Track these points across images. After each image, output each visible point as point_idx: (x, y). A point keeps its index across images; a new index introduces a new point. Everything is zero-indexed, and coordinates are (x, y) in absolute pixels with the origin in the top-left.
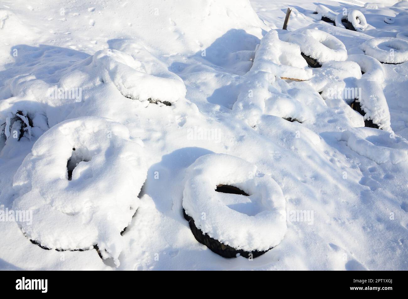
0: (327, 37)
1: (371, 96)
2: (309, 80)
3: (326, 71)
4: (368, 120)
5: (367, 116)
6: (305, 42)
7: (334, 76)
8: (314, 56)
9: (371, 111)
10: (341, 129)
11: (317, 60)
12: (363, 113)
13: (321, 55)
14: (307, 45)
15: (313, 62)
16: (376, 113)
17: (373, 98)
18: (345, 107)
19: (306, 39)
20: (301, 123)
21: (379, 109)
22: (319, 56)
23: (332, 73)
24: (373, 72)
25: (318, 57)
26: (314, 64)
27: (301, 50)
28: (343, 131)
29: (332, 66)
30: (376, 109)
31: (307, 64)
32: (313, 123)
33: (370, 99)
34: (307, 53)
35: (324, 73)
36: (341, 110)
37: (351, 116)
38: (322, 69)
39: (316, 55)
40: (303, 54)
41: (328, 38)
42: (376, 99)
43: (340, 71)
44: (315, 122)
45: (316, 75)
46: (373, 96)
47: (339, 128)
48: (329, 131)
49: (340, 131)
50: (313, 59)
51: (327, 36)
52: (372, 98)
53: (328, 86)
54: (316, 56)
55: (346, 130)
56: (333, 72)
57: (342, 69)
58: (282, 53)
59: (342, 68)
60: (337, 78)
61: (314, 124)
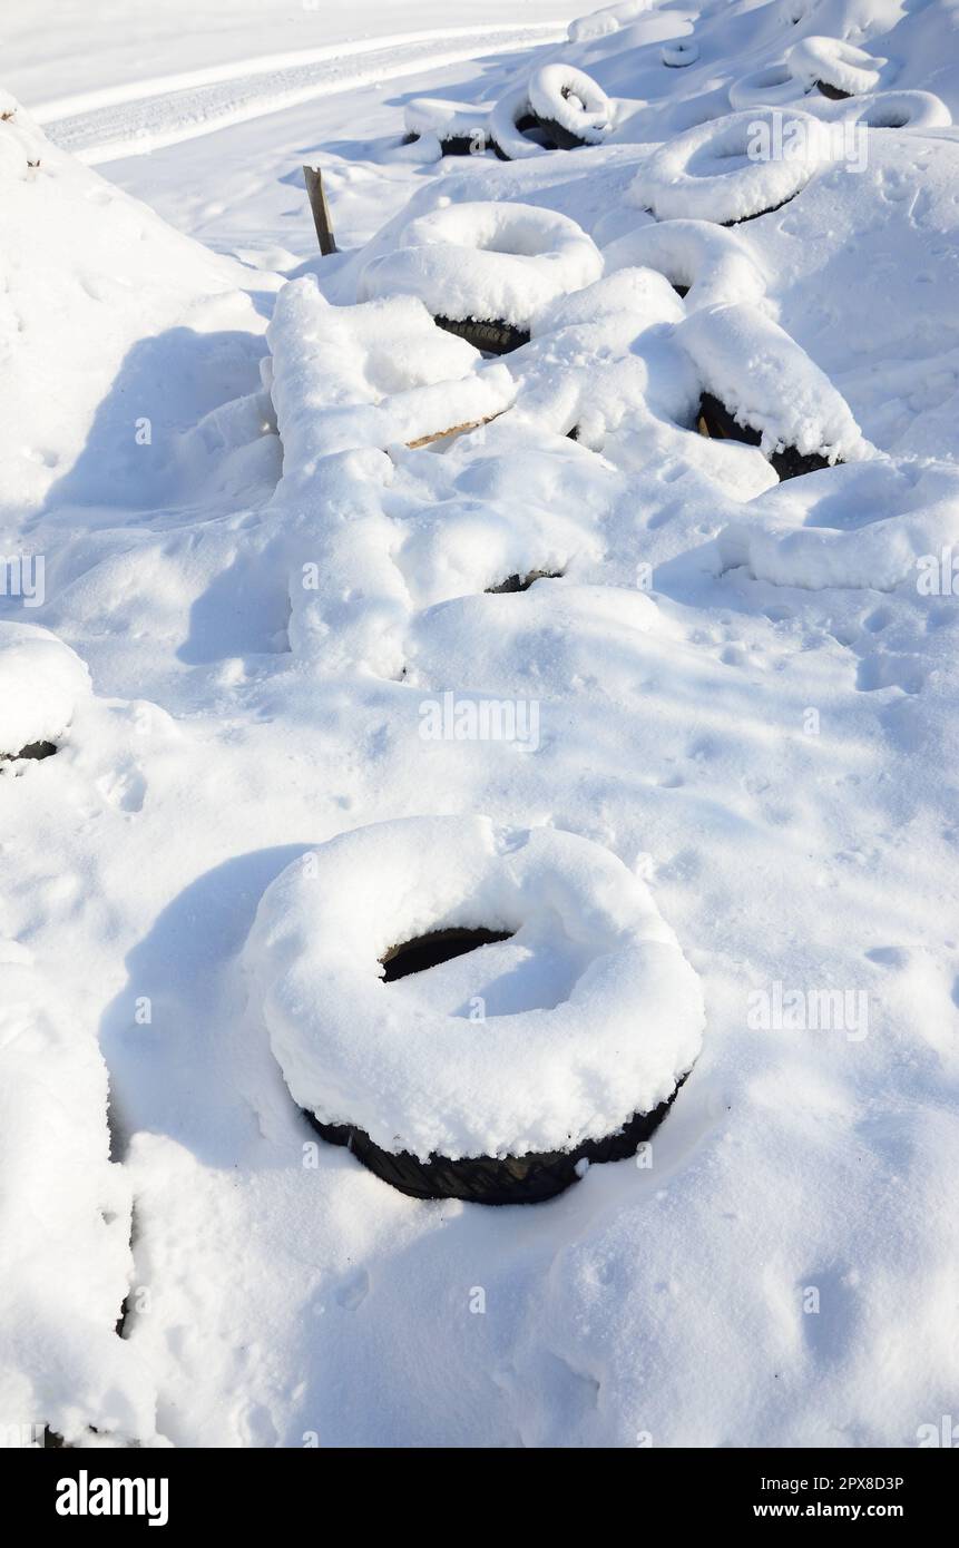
0: (496, 219)
1: (751, 365)
2: (510, 407)
3: (553, 346)
4: (781, 452)
5: (772, 442)
6: (430, 273)
7: (591, 351)
8: (485, 311)
9: (775, 416)
10: (706, 530)
11: (502, 320)
12: (751, 437)
13: (510, 297)
14: (442, 282)
15: (493, 335)
16: (795, 415)
17: (759, 365)
18: (681, 443)
19: (427, 261)
20: (559, 575)
21: (800, 396)
22: (504, 302)
23: (577, 342)
24: (715, 273)
25: (503, 308)
26: (500, 338)
27: (429, 311)
28: (715, 534)
29: (564, 317)
30: (786, 401)
31: (475, 353)
32: (600, 557)
33: (751, 374)
34: (455, 313)
35: (551, 358)
36: (671, 462)
37: (717, 468)
38: (537, 347)
39: (491, 303)
40: (442, 322)
41: (500, 219)
42: (770, 366)
43: (601, 325)
44: (606, 551)
45: (526, 377)
46: (757, 360)
47: (696, 530)
48: (669, 559)
49: (707, 539)
50: (486, 323)
51: (497, 213)
52: (755, 369)
53: (587, 398)
54: (493, 310)
55: (726, 525)
56: (578, 338)
57: (608, 313)
58: (366, 354)
59: (605, 307)
60: (605, 353)
61: (608, 557)
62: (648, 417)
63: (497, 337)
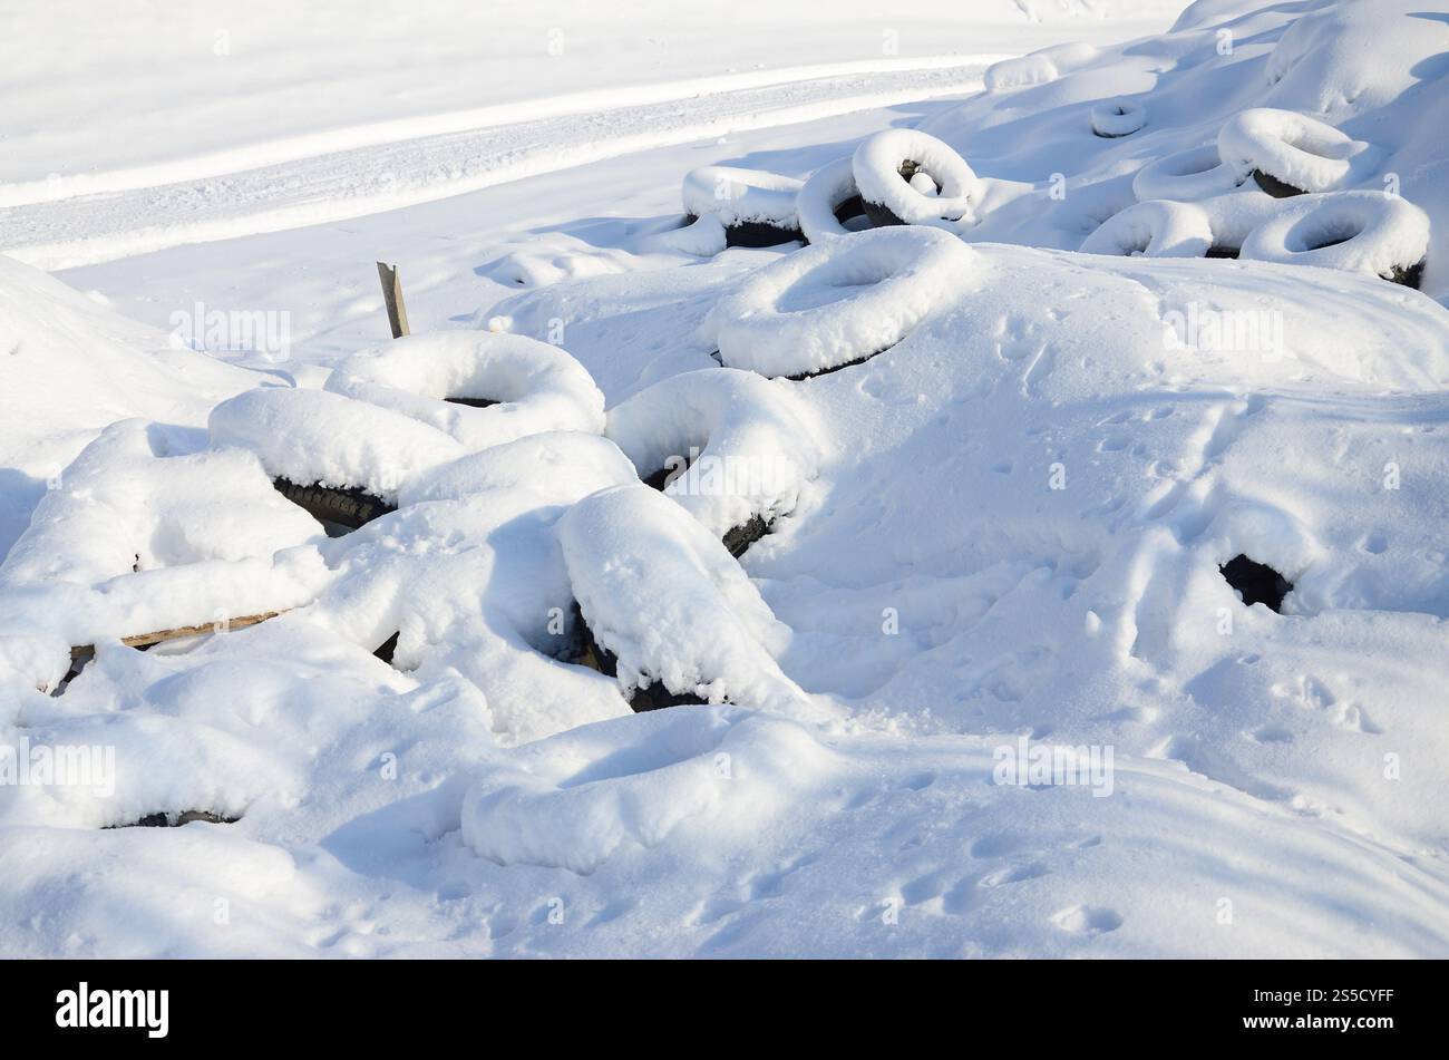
1: (608, 567)
2: (312, 602)
3: (397, 527)
4: (645, 688)
5: (629, 673)
6: (269, 422)
7: (441, 536)
8: (337, 474)
9: (635, 639)
11: (363, 488)
12: (606, 664)
13: (370, 461)
14: (282, 435)
15: (349, 508)
16: (655, 639)
17: (618, 569)
19: (268, 406)
20: (231, 820)
21: (661, 616)
22: (362, 465)
23: (427, 523)
25: (360, 471)
26: (358, 511)
27: (268, 470)
28: (435, 784)
29: (438, 489)
30: (643, 618)
31: (318, 529)
32: (294, 802)
33: (606, 581)
34: (300, 477)
35: (390, 542)
38: (379, 526)
39: (343, 465)
40: (283, 485)
42: (630, 571)
43: (465, 503)
44: (304, 794)
45: (351, 564)
46: (617, 563)
47: (415, 777)
48: (369, 811)
49: (423, 789)
50: (340, 491)
52: (612, 574)
54: (348, 474)
55: (452, 773)
56: (428, 518)
57: (491, 487)
58: (157, 520)
59: (490, 480)
60: (457, 538)
61: (303, 803)
62: (479, 627)
63: (353, 509)
